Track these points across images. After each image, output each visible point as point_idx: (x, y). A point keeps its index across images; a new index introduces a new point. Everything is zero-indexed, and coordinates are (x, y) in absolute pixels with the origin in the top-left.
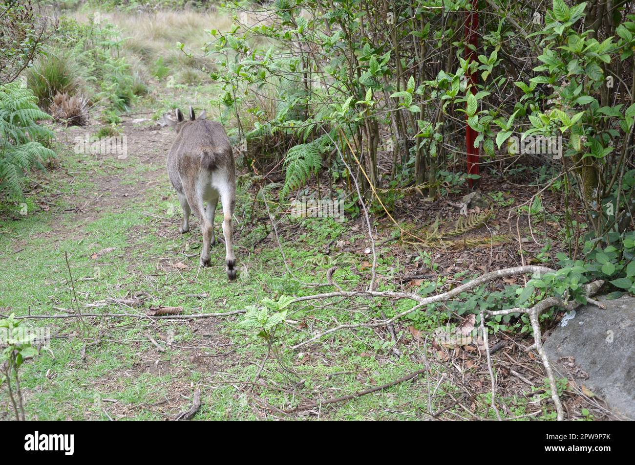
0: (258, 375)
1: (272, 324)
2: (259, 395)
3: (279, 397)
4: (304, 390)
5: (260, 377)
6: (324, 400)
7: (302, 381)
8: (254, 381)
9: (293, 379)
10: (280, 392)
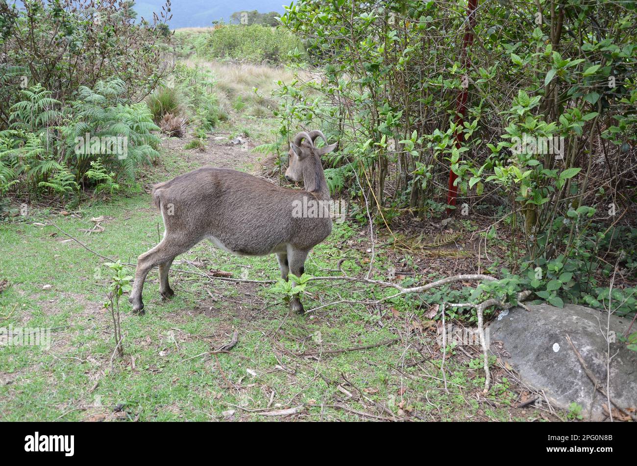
0: (280, 327)
1: (294, 293)
2: (279, 341)
3: (293, 344)
4: (311, 341)
5: (281, 328)
6: (324, 351)
7: (310, 336)
8: (276, 331)
9: (304, 333)
10: (293, 340)
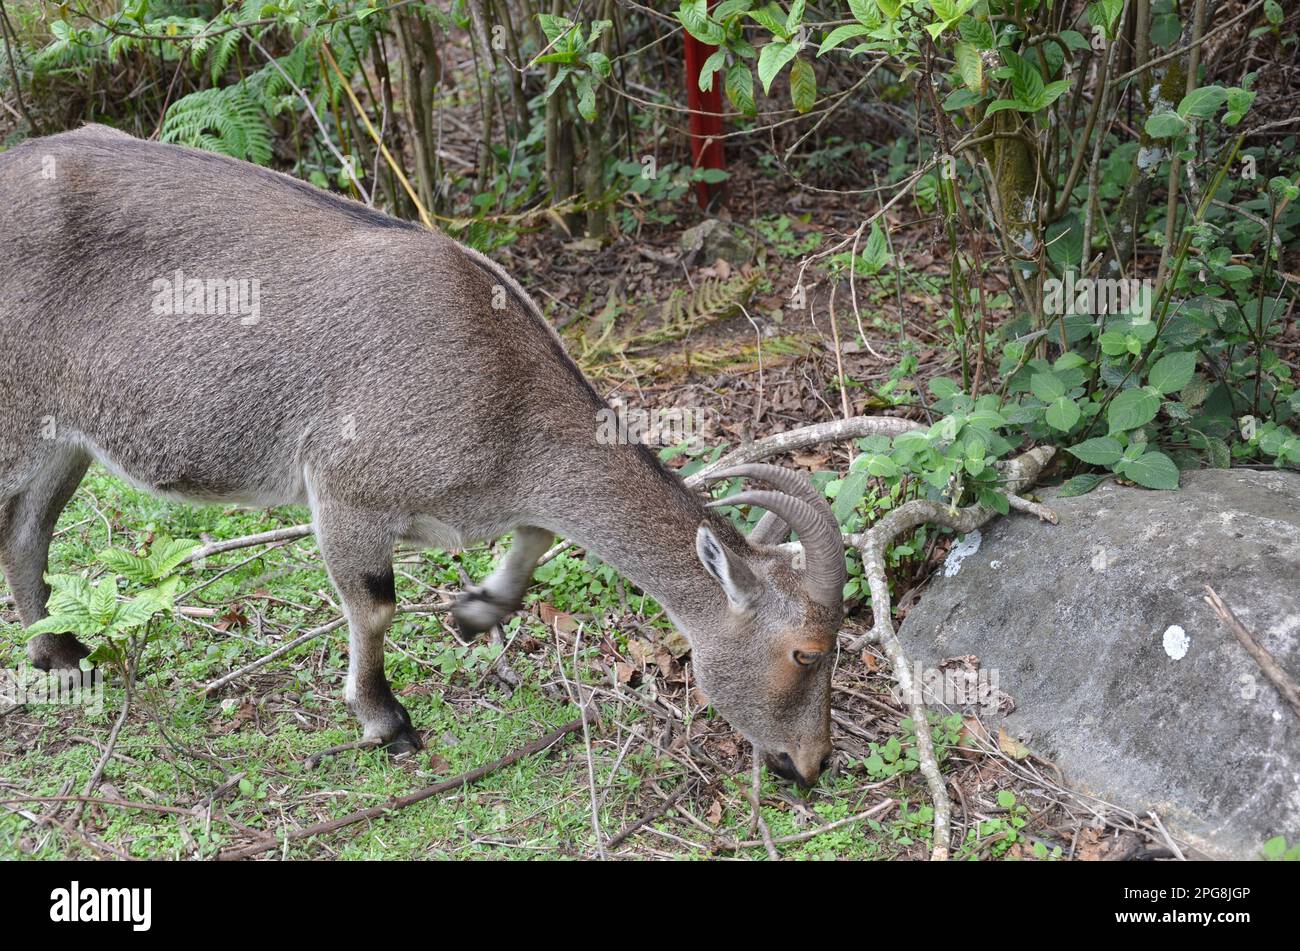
0: (95, 773)
1: (134, 623)
2: (102, 831)
3: (163, 830)
4: (238, 804)
5: (103, 778)
6: (296, 828)
7: (231, 781)
8: (84, 793)
9: (204, 776)
10: (164, 816)
